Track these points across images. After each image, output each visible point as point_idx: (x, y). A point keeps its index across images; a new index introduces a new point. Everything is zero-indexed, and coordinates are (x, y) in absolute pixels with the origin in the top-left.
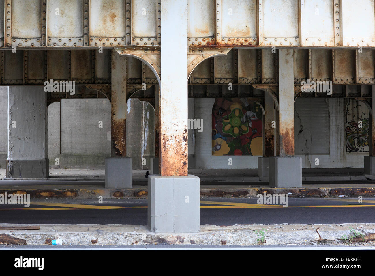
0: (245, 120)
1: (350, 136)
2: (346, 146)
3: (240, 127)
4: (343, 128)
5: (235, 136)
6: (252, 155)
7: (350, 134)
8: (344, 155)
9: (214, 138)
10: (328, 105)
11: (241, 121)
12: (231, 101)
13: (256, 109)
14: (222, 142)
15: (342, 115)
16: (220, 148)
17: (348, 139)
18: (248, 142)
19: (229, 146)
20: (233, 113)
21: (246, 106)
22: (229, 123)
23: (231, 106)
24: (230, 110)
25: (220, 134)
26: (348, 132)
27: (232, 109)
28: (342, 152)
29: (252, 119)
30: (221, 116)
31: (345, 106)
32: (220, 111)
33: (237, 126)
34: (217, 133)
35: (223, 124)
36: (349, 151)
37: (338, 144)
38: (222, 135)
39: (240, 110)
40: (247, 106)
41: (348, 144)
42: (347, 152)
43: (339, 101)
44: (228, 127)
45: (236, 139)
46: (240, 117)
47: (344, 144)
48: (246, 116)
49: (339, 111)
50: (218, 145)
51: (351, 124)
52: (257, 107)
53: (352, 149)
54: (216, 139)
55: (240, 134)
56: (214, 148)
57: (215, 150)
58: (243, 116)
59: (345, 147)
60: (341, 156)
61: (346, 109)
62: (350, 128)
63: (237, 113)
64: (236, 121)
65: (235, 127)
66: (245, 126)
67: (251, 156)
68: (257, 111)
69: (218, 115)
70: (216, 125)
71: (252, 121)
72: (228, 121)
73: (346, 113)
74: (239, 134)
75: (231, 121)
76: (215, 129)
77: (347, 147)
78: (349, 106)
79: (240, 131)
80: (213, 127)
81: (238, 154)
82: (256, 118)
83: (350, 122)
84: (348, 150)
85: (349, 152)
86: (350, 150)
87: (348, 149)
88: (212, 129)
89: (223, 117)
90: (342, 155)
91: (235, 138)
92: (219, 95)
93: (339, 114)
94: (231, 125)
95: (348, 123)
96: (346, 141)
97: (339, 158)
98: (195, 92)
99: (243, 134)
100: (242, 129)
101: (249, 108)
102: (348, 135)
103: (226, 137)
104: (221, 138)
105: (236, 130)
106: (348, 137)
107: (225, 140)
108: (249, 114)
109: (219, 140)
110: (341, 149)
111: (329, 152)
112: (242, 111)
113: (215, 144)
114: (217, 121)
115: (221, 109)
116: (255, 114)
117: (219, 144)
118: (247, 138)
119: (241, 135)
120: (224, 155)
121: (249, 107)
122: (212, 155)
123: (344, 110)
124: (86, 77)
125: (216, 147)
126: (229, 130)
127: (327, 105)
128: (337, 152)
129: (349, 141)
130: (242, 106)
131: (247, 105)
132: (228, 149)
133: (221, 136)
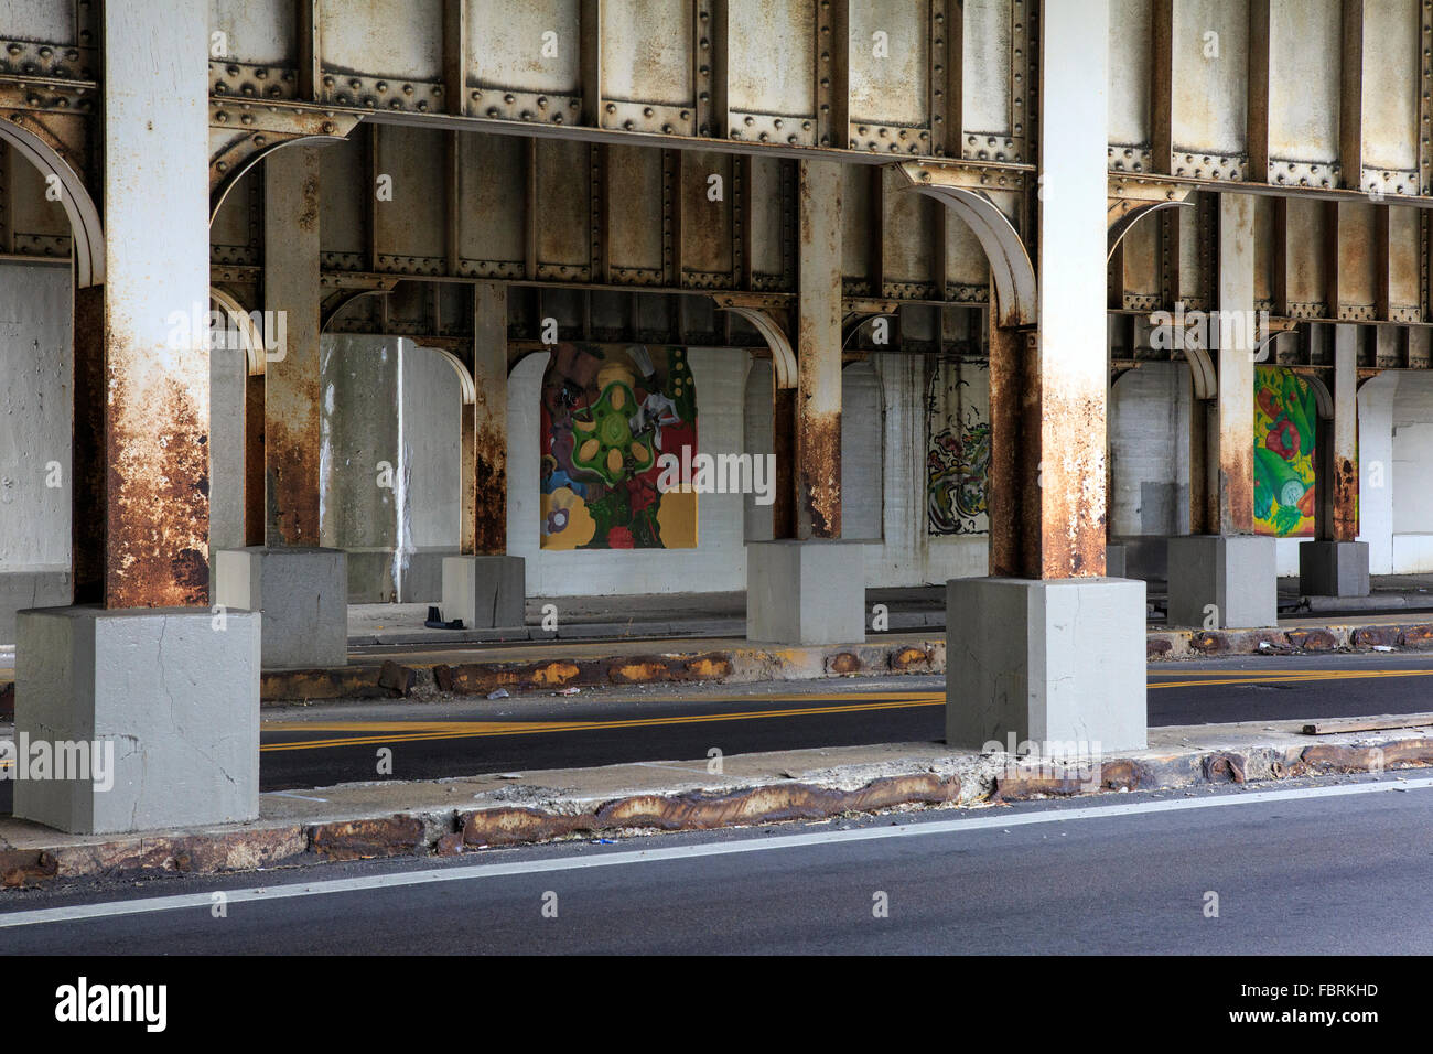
0: (641, 423)
1: (938, 482)
2: (929, 514)
3: (627, 448)
4: (921, 454)
5: (610, 480)
6: (663, 547)
7: (939, 475)
8: (923, 543)
9: (546, 488)
10: (882, 379)
11: (631, 429)
12: (600, 356)
13: (674, 386)
14: (569, 501)
15: (919, 412)
16: (566, 522)
17: (933, 490)
18: (652, 500)
19: (592, 516)
20: (607, 396)
21: (646, 375)
22: (594, 435)
23: (600, 376)
24: (597, 389)
25: (564, 472)
26: (933, 470)
27: (603, 386)
28: (919, 536)
29: (664, 421)
30: (568, 407)
31: (927, 383)
32: (565, 391)
33: (619, 444)
34: (557, 470)
35: (574, 436)
36: (936, 530)
37: (907, 508)
38: (570, 477)
39: (626, 388)
40: (650, 374)
41: (933, 508)
42: (930, 533)
43: (910, 365)
44: (589, 449)
45: (616, 489)
46: (628, 415)
47: (924, 509)
48: (646, 412)
49: (910, 399)
50: (560, 511)
51: (943, 442)
52: (678, 381)
53: (943, 524)
54: (551, 492)
55: (627, 472)
56: (548, 523)
57: (550, 529)
58: (636, 413)
59: (927, 518)
60: (915, 548)
61: (930, 394)
62: (938, 454)
63: (618, 400)
64: (616, 429)
65: (613, 447)
66: (644, 446)
67: (660, 550)
68: (678, 392)
69: (559, 403)
70: (553, 440)
71: (662, 428)
72: (591, 427)
73: (929, 405)
74: (623, 473)
75: (599, 428)
76: (550, 456)
77: (931, 518)
78: (936, 383)
79: (626, 462)
80: (545, 448)
81: (622, 545)
82: (676, 418)
83: (939, 437)
84: (934, 528)
85: (937, 534)
86: (938, 527)
87: (933, 526)
88: (542, 454)
89: (577, 411)
90: (918, 544)
91: (611, 486)
92: (668, 336)
93: (910, 408)
94: (600, 440)
95: (933, 438)
96: (929, 496)
97: (911, 554)
98: (597, 323)
99: (636, 473)
100: (632, 455)
101: (655, 384)
102: (934, 477)
103: (583, 482)
104: (569, 486)
105: (615, 461)
106: (934, 485)
107: (582, 494)
108: (655, 402)
109: (562, 496)
110: (915, 524)
111: (883, 535)
112: (633, 393)
113: (551, 509)
114: (557, 425)
115: (570, 383)
116: (672, 403)
117: (562, 507)
118: (649, 488)
119: (629, 478)
120: (578, 547)
121: (653, 376)
122: (541, 547)
123: (925, 397)
124: (714, 266)
125: (551, 520)
126: (594, 459)
127: (878, 377)
128: (906, 534)
129: (936, 497)
130: (632, 374)
131: (647, 372)
132: (589, 528)
133: (567, 480)
